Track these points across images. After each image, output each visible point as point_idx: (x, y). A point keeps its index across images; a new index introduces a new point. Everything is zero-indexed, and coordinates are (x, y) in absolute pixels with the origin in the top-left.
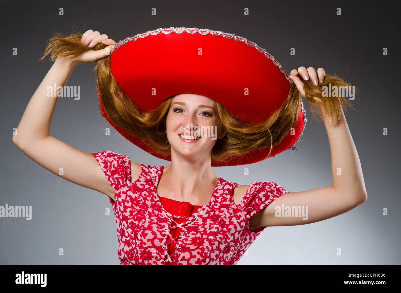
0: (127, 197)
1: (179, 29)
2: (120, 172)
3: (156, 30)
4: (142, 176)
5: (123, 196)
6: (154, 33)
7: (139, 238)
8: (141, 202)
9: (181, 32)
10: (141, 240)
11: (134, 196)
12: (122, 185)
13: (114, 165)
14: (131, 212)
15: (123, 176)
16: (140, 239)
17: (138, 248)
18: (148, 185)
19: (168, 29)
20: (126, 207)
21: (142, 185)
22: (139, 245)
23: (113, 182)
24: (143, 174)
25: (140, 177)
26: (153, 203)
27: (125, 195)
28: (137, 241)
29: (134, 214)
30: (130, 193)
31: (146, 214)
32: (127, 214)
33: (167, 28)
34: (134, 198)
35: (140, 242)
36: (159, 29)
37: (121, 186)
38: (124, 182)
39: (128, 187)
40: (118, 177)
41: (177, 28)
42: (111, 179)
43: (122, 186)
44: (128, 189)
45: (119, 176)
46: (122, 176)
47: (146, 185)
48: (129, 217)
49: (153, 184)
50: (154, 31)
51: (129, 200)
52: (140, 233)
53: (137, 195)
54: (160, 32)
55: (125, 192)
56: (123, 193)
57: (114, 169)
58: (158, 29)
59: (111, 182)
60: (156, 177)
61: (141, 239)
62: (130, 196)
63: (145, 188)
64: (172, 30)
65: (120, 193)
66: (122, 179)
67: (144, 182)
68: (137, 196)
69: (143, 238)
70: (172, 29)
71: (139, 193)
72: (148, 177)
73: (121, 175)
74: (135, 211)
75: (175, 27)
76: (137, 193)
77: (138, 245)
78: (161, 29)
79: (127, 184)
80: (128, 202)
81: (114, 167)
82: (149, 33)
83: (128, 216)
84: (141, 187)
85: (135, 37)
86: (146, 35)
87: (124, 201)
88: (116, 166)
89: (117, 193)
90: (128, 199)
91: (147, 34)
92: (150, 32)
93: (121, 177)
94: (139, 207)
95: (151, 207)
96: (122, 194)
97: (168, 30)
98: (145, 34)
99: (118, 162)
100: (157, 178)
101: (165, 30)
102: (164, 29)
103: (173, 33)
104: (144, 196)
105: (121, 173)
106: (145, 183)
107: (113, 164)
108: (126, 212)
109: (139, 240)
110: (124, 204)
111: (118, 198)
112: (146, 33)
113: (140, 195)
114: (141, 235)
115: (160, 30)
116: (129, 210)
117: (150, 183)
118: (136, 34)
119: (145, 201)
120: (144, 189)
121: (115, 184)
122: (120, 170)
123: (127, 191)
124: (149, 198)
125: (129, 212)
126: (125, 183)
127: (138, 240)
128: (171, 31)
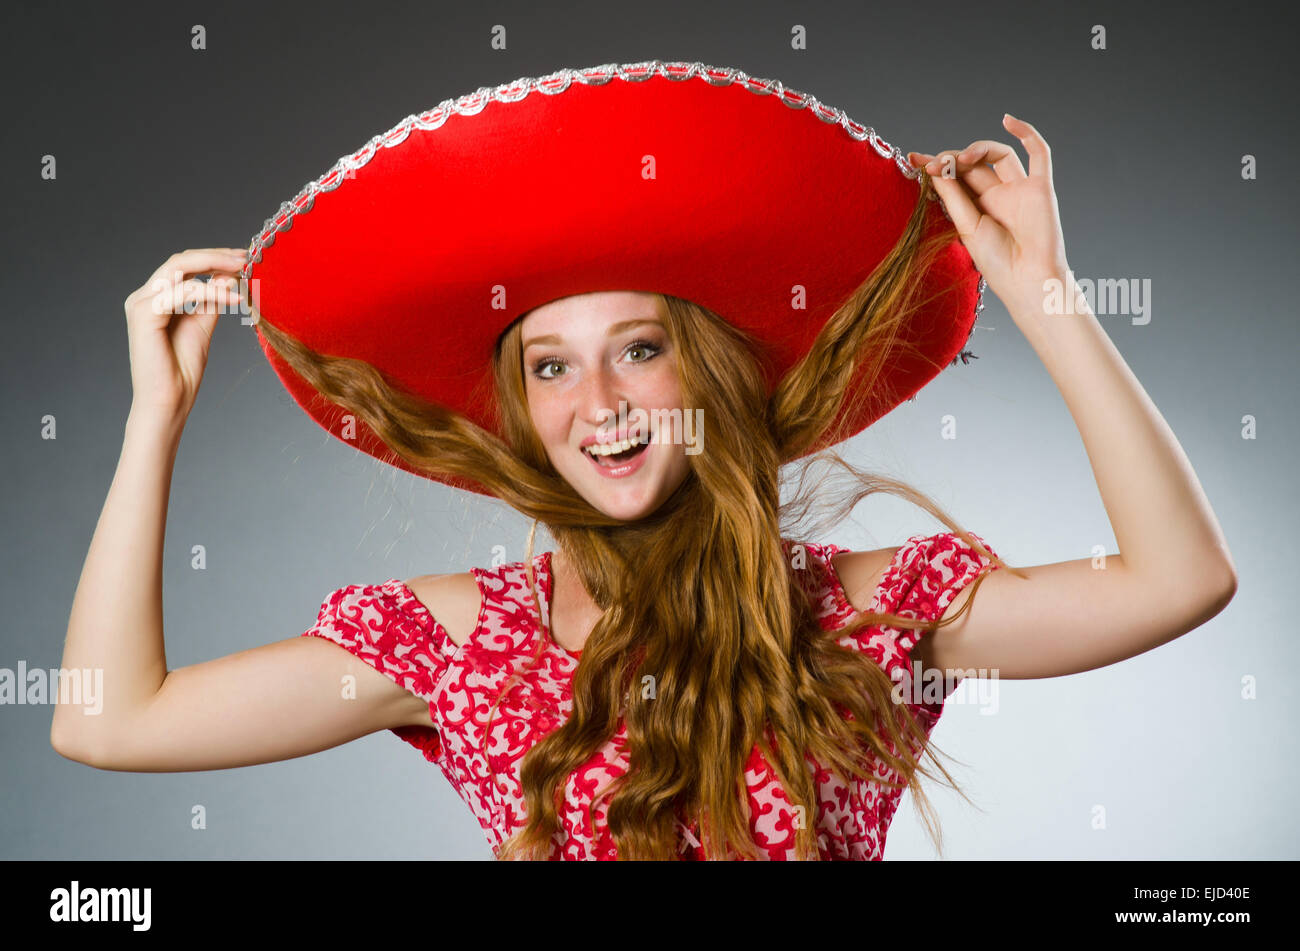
0: (474, 694)
1: (470, 99)
2: (403, 632)
3: (398, 127)
4: (488, 613)
5: (460, 700)
6: (393, 139)
7: (574, 802)
8: (526, 692)
9: (478, 109)
10: (582, 807)
11: (491, 682)
12: (433, 667)
13: (372, 622)
14: (511, 735)
15: (421, 639)
16: (576, 806)
17: (580, 838)
18: (519, 632)
19: (436, 111)
20: (484, 731)
21: (499, 639)
22: (582, 826)
23: (400, 671)
24: (489, 602)
25: (483, 619)
26: (565, 681)
27: (463, 692)
28: (570, 816)
29: (522, 736)
30: (474, 679)
31: (559, 720)
32: (502, 747)
33: (429, 108)
34: (497, 688)
35: (580, 814)
36: (405, 120)
37: (436, 675)
38: (436, 655)
39: (457, 664)
40: (407, 650)
41: (462, 99)
42: (387, 665)
43: (438, 671)
44: (460, 669)
45: (409, 645)
46: (418, 642)
47: (512, 633)
48: (511, 754)
49: (534, 624)
50: (390, 132)
51: (486, 702)
52: (571, 785)
53: (500, 676)
54: (409, 129)
55: (457, 683)
56: (454, 688)
57: (380, 634)
58: (401, 120)
59: (391, 672)
60: (535, 596)
61: (580, 805)
62: (482, 689)
63: (516, 646)
64: (449, 109)
65: (443, 694)
66: (422, 648)
67: (503, 626)
68: (501, 680)
69: (586, 800)
70: (448, 107)
71: (504, 667)
72: (511, 608)
73: (414, 640)
74: (521, 727)
75: (456, 98)
76: (496, 672)
77: (579, 825)
78: (413, 118)
79: (449, 659)
80: (484, 709)
81: (377, 629)
82: (378, 145)
83: (506, 751)
84: (502, 647)
85: (335, 174)
86: (370, 155)
87: (469, 714)
88: (379, 621)
89: (435, 702)
90: (479, 699)
91: (371, 149)
92: (377, 139)
93: (414, 645)
94: (526, 709)
95: (564, 698)
96: (451, 697)
97: (435, 116)
98: (365, 152)
99: (377, 607)
100: (542, 596)
101: (427, 119)
102: (422, 115)
103: (455, 119)
104: (528, 672)
105: (407, 636)
106: (507, 632)
107: (365, 619)
108: (494, 742)
109: (577, 810)
110: (475, 723)
111: (444, 716)
112: (365, 147)
113: (510, 671)
114: (575, 793)
115: (412, 123)
116: (499, 732)
117: (524, 622)
118: (334, 161)
119: (535, 685)
120: (512, 652)
121: (411, 674)
122: (399, 627)
123: (463, 677)
124: (544, 673)
125: (505, 737)
126: (440, 658)
127: (572, 810)
128: (448, 115)
